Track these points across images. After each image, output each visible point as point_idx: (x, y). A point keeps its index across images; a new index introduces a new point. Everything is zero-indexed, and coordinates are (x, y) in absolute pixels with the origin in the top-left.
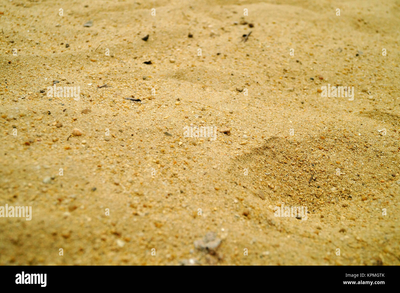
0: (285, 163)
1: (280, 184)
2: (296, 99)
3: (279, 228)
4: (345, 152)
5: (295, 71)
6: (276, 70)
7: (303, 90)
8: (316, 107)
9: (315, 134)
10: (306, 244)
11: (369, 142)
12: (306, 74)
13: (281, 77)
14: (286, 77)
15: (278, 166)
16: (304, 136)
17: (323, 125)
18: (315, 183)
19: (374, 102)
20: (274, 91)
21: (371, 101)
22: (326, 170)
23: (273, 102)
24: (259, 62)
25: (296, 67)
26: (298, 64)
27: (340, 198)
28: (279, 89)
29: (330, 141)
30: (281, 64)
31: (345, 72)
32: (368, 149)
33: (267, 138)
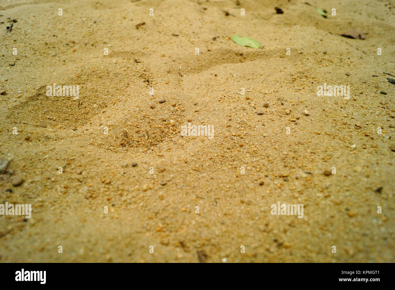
0: (57, 100)
1: (57, 114)
2: (59, 60)
3: (55, 139)
4: (96, 81)
5: (54, 43)
6: (39, 45)
7: (63, 53)
8: (74, 61)
9: (73, 76)
10: (76, 141)
11: (109, 70)
12: (62, 43)
13: (44, 49)
14: (49, 48)
15: (52, 104)
16: (65, 79)
17: (77, 69)
18: (83, 106)
19: (112, 48)
20: (41, 59)
21: (111, 48)
22: (87, 96)
23: (41, 66)
24: (25, 43)
25: (54, 40)
26: (55, 37)
27: (100, 109)
28: (45, 57)
29: (85, 77)
30: (42, 40)
31: (89, 34)
32: (110, 74)
33: (38, 88)
